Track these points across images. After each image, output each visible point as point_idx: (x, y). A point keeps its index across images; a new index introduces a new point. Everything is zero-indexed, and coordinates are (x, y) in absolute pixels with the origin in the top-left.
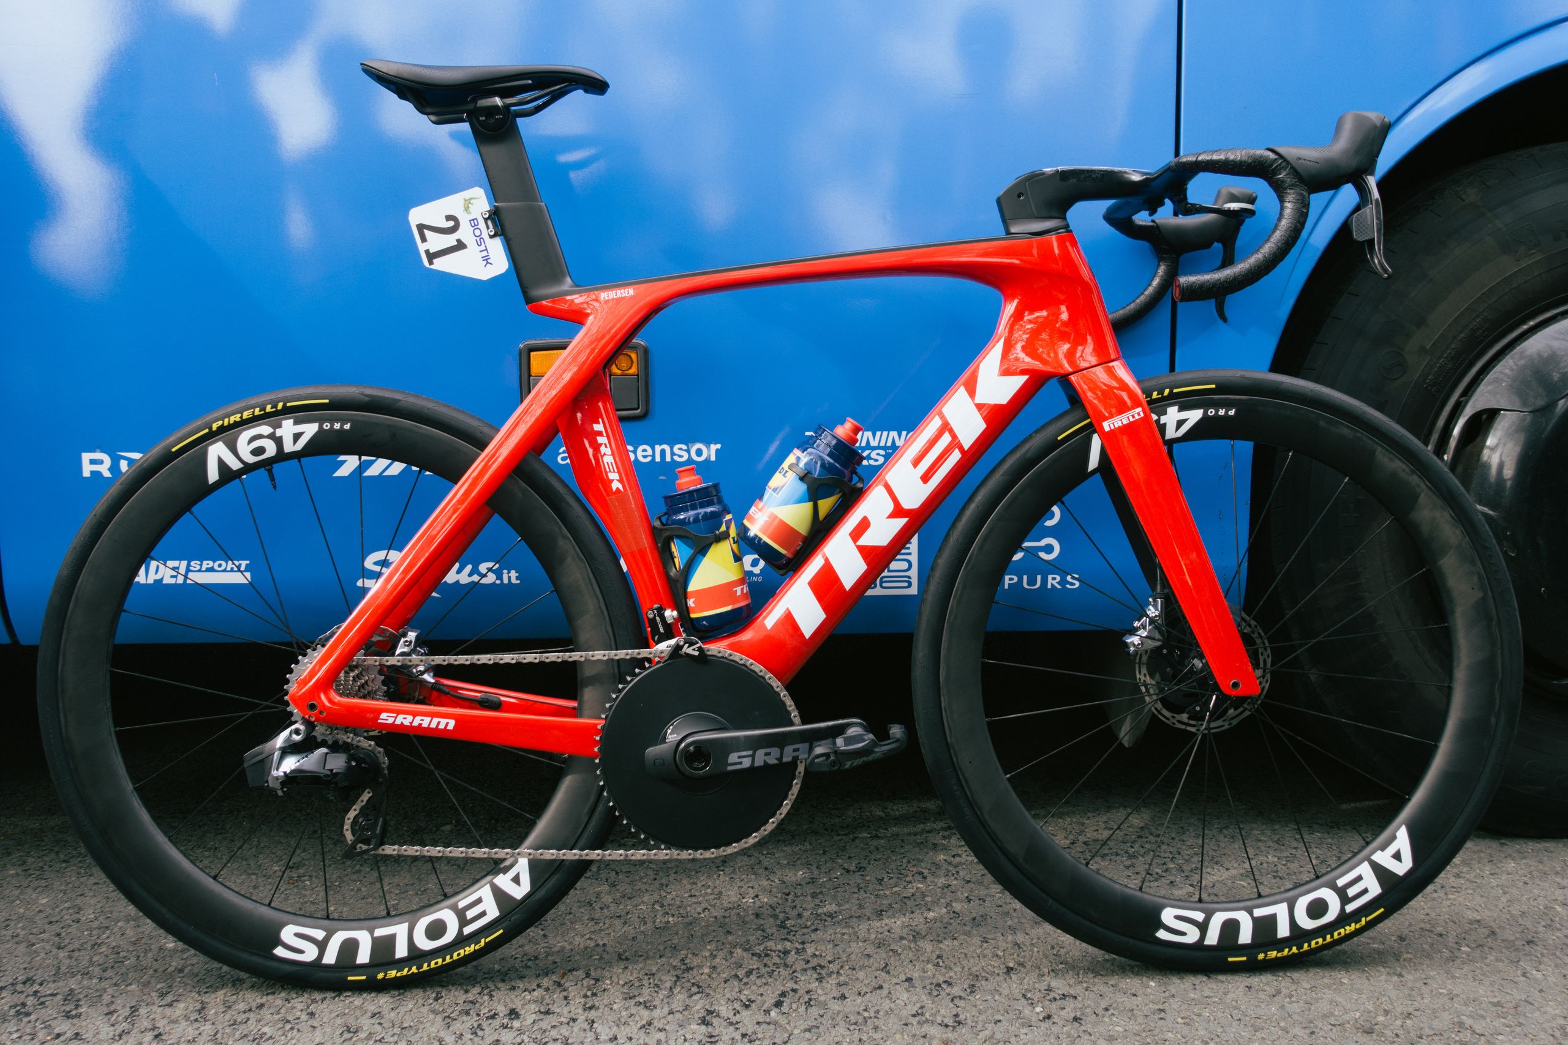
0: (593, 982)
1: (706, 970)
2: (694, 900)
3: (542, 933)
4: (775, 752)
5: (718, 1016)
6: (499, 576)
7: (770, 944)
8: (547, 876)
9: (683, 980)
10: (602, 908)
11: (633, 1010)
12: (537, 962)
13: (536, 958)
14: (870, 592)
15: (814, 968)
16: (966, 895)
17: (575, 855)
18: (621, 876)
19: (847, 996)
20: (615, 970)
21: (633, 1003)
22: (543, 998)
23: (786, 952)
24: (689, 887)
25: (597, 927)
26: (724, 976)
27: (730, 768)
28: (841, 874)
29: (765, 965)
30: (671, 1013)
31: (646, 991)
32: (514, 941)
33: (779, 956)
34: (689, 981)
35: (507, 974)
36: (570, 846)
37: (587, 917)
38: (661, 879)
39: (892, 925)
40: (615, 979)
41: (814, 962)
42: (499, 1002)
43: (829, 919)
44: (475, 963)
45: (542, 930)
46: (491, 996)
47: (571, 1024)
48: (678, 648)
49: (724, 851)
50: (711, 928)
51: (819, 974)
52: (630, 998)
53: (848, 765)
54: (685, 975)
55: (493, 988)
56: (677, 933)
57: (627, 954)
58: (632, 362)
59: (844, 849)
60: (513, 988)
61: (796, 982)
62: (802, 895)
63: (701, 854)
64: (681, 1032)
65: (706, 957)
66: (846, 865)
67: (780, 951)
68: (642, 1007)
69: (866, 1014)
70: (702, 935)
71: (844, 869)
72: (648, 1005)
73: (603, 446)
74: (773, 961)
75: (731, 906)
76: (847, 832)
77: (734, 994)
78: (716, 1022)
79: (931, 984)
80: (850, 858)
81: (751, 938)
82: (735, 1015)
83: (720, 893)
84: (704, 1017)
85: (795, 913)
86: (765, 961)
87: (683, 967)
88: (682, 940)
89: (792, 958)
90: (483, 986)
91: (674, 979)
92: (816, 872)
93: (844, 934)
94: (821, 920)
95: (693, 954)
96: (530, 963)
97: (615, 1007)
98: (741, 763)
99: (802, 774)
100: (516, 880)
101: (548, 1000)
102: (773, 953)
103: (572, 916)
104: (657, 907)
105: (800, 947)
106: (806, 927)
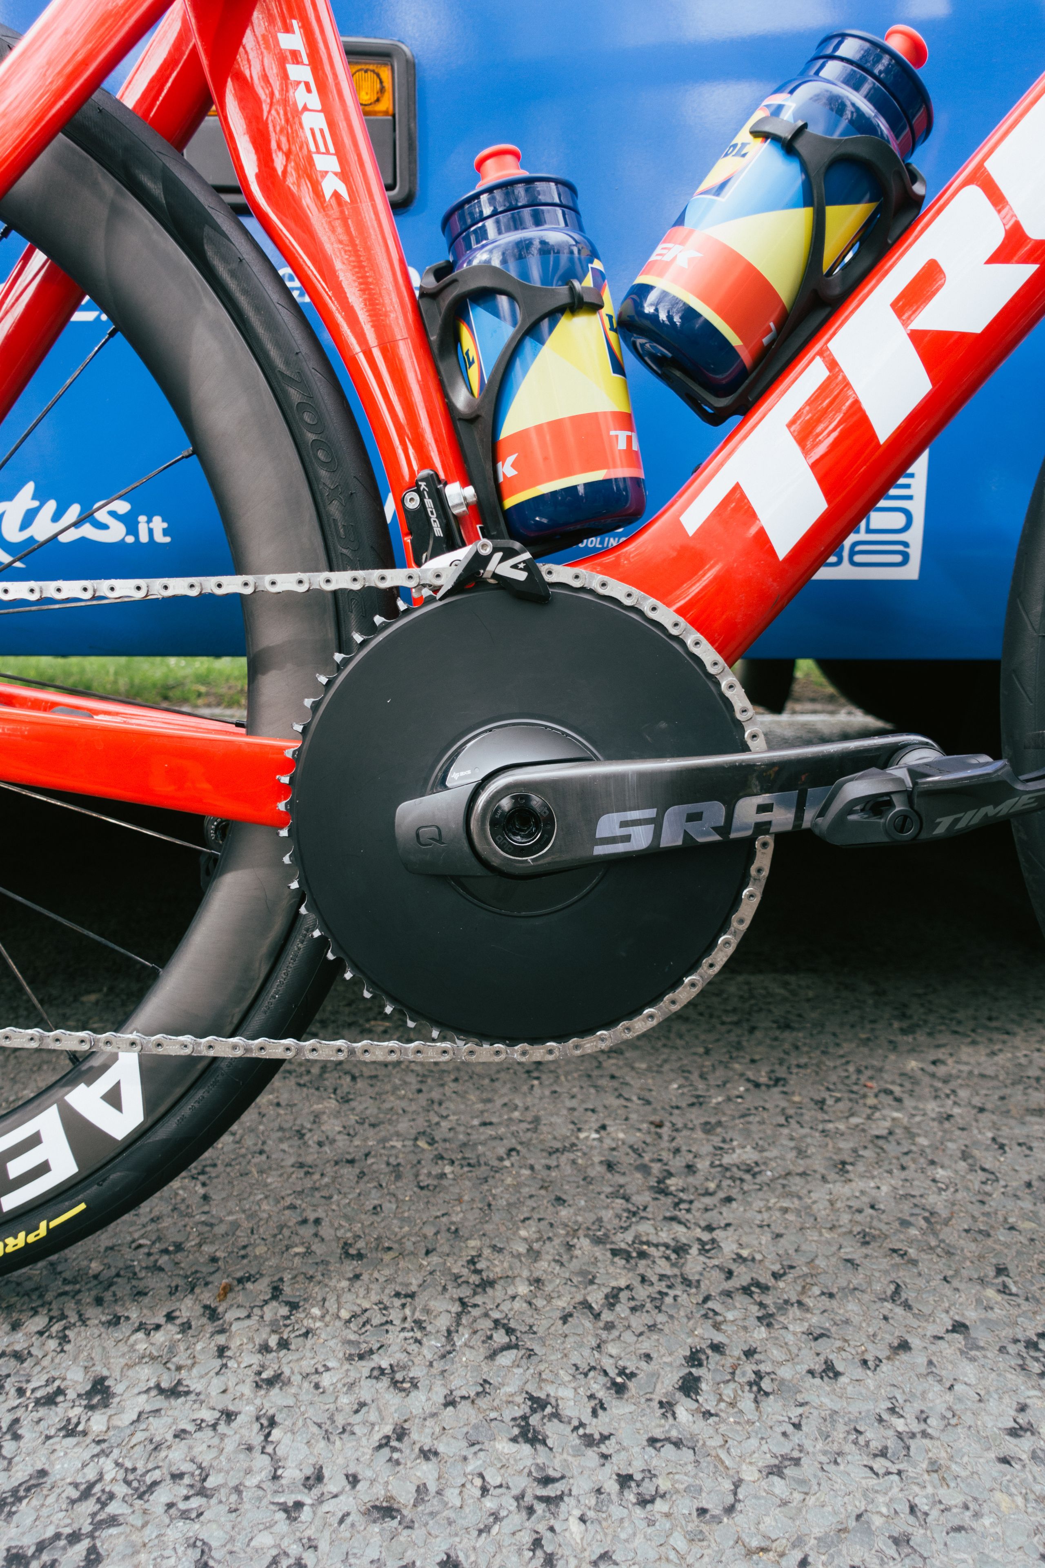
0: (284, 1311)
1: (523, 1289)
2: (490, 1131)
3: (201, 1191)
4: (715, 811)
5: (556, 1415)
6: (132, 529)
7: (645, 1228)
8: (179, 1091)
9: (475, 1312)
10: (320, 1144)
11: (367, 1390)
12: (179, 1256)
13: (179, 1247)
14: (823, 574)
15: (746, 1291)
16: (990, 1135)
17: (235, 1047)
18: (360, 1084)
19: (839, 1367)
20: (333, 1283)
21: (366, 1372)
22: (172, 1350)
23: (681, 1250)
24: (480, 1106)
25: (308, 1183)
26: (561, 1303)
27: (600, 850)
28: (747, 1090)
29: (643, 1279)
30: (450, 1403)
31: (395, 1338)
32: (145, 1207)
33: (668, 1258)
34: (486, 1315)
35: (111, 1285)
36: (229, 1029)
37: (291, 1160)
38: (431, 1090)
39: (874, 1192)
40: (331, 1304)
41: (743, 1276)
42: (75, 1359)
43: (747, 1177)
44: (54, 1258)
45: (204, 1185)
46: (64, 1339)
47: (222, 1428)
48: (479, 561)
49: (577, 1047)
50: (525, 1191)
51: (761, 1305)
52: (361, 1357)
53: (943, 826)
54: (478, 1300)
55: (73, 1318)
56: (460, 1200)
57: (361, 1244)
58: (382, 90)
59: (739, 1046)
60: (115, 1321)
61: (717, 1326)
62: (685, 1126)
63: (524, 1053)
64: (472, 1466)
65: (519, 1256)
66: (750, 1074)
67: (667, 1246)
68: (385, 1382)
69: (900, 1425)
70: (509, 1204)
71: (748, 1080)
72: (399, 1376)
73: (302, 87)
74: (659, 1271)
75: (558, 1145)
76: (735, 1018)
77: (587, 1352)
78: (553, 1431)
79: (1016, 1341)
80: (753, 1061)
81: (607, 1215)
82: (594, 1413)
83: (536, 1120)
84: (525, 1418)
85: (677, 1163)
86: (641, 1269)
87: (475, 1279)
88: (470, 1216)
89: (694, 1264)
90: (55, 1313)
91: (456, 1308)
92: (701, 1085)
93: (785, 1210)
94: (733, 1179)
95: (494, 1247)
96: (163, 1260)
97: (326, 1380)
98: (627, 838)
99: (765, 873)
100: (113, 1098)
101: (181, 1358)
102: (652, 1251)
103: (264, 1157)
104: (422, 1144)
105: (706, 1236)
106: (708, 1193)
